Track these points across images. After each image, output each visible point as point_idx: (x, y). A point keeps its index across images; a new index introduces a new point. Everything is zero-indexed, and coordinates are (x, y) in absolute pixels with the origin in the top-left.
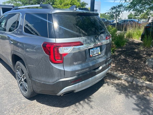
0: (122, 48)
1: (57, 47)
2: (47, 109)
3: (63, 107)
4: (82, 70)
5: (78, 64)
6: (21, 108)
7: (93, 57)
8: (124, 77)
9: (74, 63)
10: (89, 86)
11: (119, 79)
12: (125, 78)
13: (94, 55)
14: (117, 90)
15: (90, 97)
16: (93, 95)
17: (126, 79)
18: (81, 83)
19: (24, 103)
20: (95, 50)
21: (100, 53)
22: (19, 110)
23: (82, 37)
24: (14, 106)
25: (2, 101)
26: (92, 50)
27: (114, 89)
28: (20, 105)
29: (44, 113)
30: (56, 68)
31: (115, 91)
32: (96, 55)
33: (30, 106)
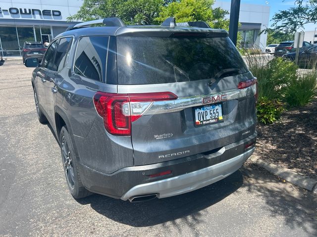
0: (301, 110)
1: (120, 101)
2: (107, 224)
3: (139, 225)
4: (172, 151)
5: (165, 139)
6: (61, 216)
7: (202, 125)
8: (292, 176)
9: (155, 136)
10: (192, 189)
11: (280, 179)
12: (295, 179)
13: (204, 123)
14: (267, 206)
15: (201, 212)
16: (208, 209)
17: (297, 181)
18: (172, 180)
19: (69, 207)
20: (208, 111)
21: (221, 118)
22: (56, 219)
23: (175, 82)
24: (49, 209)
25: (32, 199)
26: (201, 111)
27: (262, 201)
28: (60, 210)
29: (98, 232)
30: (117, 144)
31: (263, 208)
32: (211, 121)
33: (77, 213)
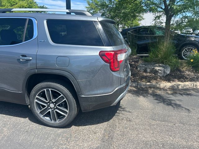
2: (96, 127)
6: (67, 138)
15: (120, 105)
24: (54, 140)
28: (62, 136)
33: (74, 132)
